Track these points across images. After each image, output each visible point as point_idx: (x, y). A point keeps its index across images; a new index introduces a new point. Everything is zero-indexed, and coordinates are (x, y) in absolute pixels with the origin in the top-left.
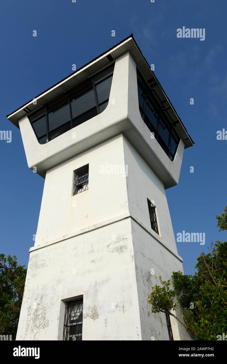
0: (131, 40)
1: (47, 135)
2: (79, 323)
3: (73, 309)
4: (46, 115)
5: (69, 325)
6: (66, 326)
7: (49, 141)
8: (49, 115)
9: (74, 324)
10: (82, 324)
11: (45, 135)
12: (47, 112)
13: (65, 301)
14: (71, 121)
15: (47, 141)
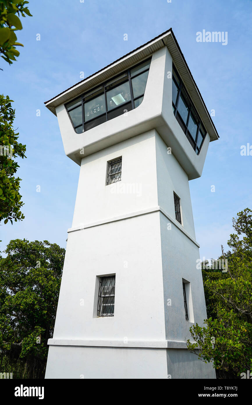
0: (170, 34)
1: (83, 125)
2: (111, 295)
3: (106, 284)
4: (82, 105)
5: (103, 296)
6: (100, 297)
7: (85, 131)
8: (86, 104)
9: (107, 296)
10: (114, 296)
11: (81, 125)
12: (83, 101)
13: (99, 277)
14: (106, 113)
15: (83, 131)
